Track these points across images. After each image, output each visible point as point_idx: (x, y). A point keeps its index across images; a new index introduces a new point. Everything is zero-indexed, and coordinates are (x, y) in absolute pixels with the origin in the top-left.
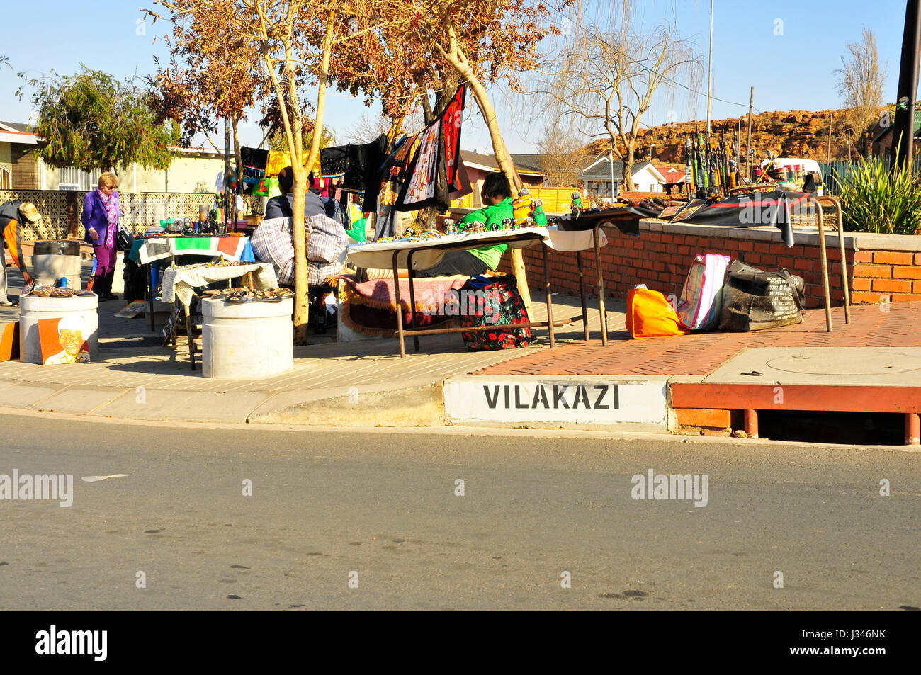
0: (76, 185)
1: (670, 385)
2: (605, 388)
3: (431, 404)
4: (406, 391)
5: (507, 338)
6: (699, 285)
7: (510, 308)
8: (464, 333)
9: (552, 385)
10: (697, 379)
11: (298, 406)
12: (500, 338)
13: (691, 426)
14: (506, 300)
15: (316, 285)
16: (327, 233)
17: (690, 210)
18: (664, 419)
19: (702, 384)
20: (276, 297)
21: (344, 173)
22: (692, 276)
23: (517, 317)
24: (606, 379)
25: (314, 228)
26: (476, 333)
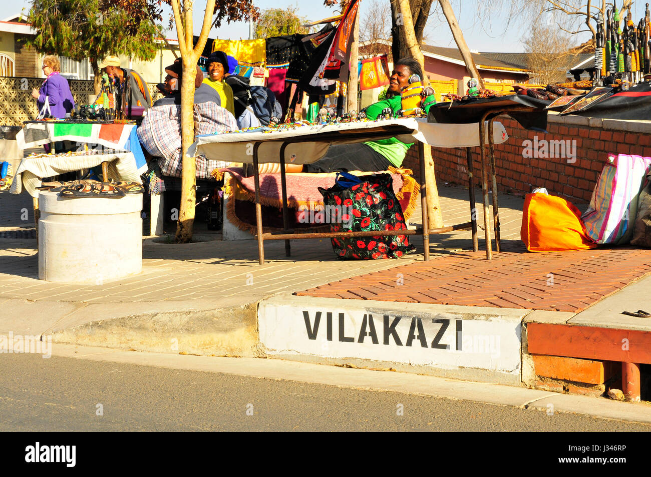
0: (74, 74)
1: (526, 324)
2: (445, 323)
3: (243, 329)
4: (215, 312)
5: (377, 247)
6: (609, 191)
7: (382, 212)
8: (332, 239)
9: (383, 315)
10: (560, 318)
11: (96, 324)
12: (370, 246)
13: (551, 378)
14: (377, 202)
15: (206, 178)
16: (216, 122)
17: (589, 99)
18: (517, 368)
19: (568, 326)
20: (116, 192)
21: (288, 64)
22: (602, 181)
23: (390, 223)
24: (447, 311)
25: (203, 116)
26: (344, 239)
